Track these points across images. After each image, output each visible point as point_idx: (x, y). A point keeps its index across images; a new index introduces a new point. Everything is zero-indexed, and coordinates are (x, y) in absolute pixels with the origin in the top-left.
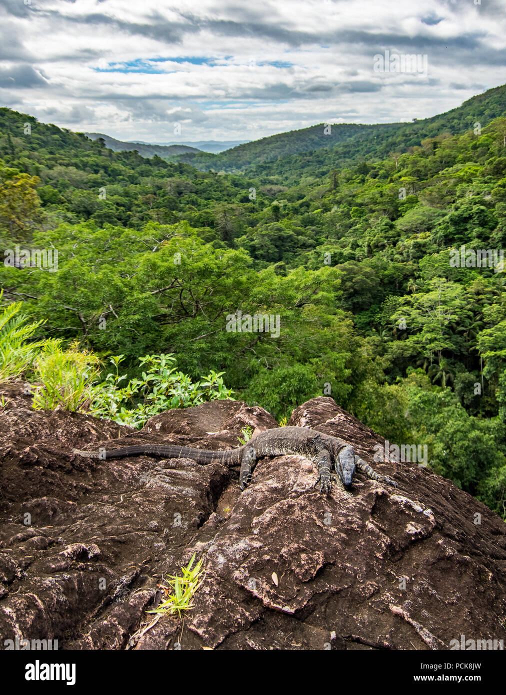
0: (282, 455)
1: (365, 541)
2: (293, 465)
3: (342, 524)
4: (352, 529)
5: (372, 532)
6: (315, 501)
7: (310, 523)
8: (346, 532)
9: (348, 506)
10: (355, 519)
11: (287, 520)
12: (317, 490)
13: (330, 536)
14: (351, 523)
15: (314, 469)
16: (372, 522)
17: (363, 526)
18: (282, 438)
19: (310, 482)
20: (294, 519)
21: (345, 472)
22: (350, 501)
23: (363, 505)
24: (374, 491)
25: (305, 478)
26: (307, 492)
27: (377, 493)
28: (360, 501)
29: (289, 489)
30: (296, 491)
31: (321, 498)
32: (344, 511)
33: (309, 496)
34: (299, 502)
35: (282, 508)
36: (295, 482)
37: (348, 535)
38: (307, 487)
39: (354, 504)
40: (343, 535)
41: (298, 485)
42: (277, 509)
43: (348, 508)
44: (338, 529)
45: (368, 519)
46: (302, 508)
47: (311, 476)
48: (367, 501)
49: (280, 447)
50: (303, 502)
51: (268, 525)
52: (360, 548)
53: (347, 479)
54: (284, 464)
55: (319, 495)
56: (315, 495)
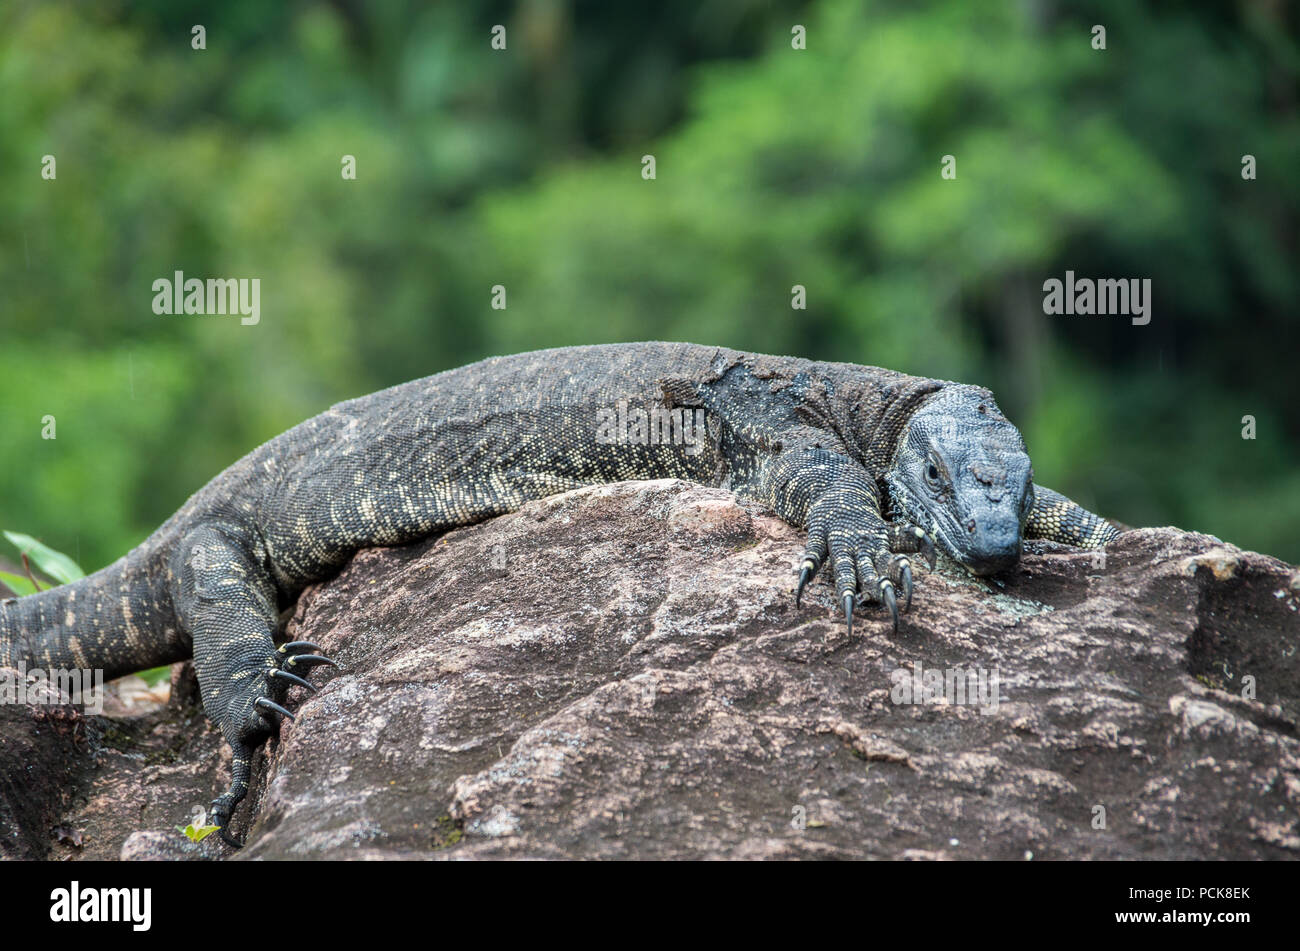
0: (489, 515)
1: (1184, 784)
2: (605, 530)
3: (1019, 731)
4: (1093, 748)
5: (1218, 740)
6: (822, 658)
7: (819, 759)
8: (1057, 759)
9: (1039, 651)
10: (1098, 701)
11: (675, 761)
12: (818, 612)
13: (963, 788)
14: (1077, 720)
15: (760, 522)
16: (1209, 697)
17: (1159, 725)
18: (472, 417)
19: (752, 581)
20: (714, 752)
21: (970, 495)
22: (1042, 628)
23: (1133, 636)
24: (1186, 565)
25: (716, 571)
26: (753, 627)
27: (1204, 570)
28: (1104, 621)
29: (627, 636)
30: (674, 638)
31: (852, 642)
32: (1022, 679)
33: (776, 645)
34: (724, 672)
35: (619, 715)
36: (652, 604)
37: (1073, 773)
38: (745, 609)
39: (1075, 639)
40: (1037, 776)
41: (677, 610)
42: (592, 720)
43: (1037, 663)
44: (1006, 755)
45: (1178, 689)
46: (750, 700)
47: (751, 555)
48: (1147, 617)
49: (469, 469)
50: (746, 674)
51: (567, 793)
52: (1162, 817)
53: (990, 527)
54: (528, 543)
55: (837, 629)
56: (816, 633)
